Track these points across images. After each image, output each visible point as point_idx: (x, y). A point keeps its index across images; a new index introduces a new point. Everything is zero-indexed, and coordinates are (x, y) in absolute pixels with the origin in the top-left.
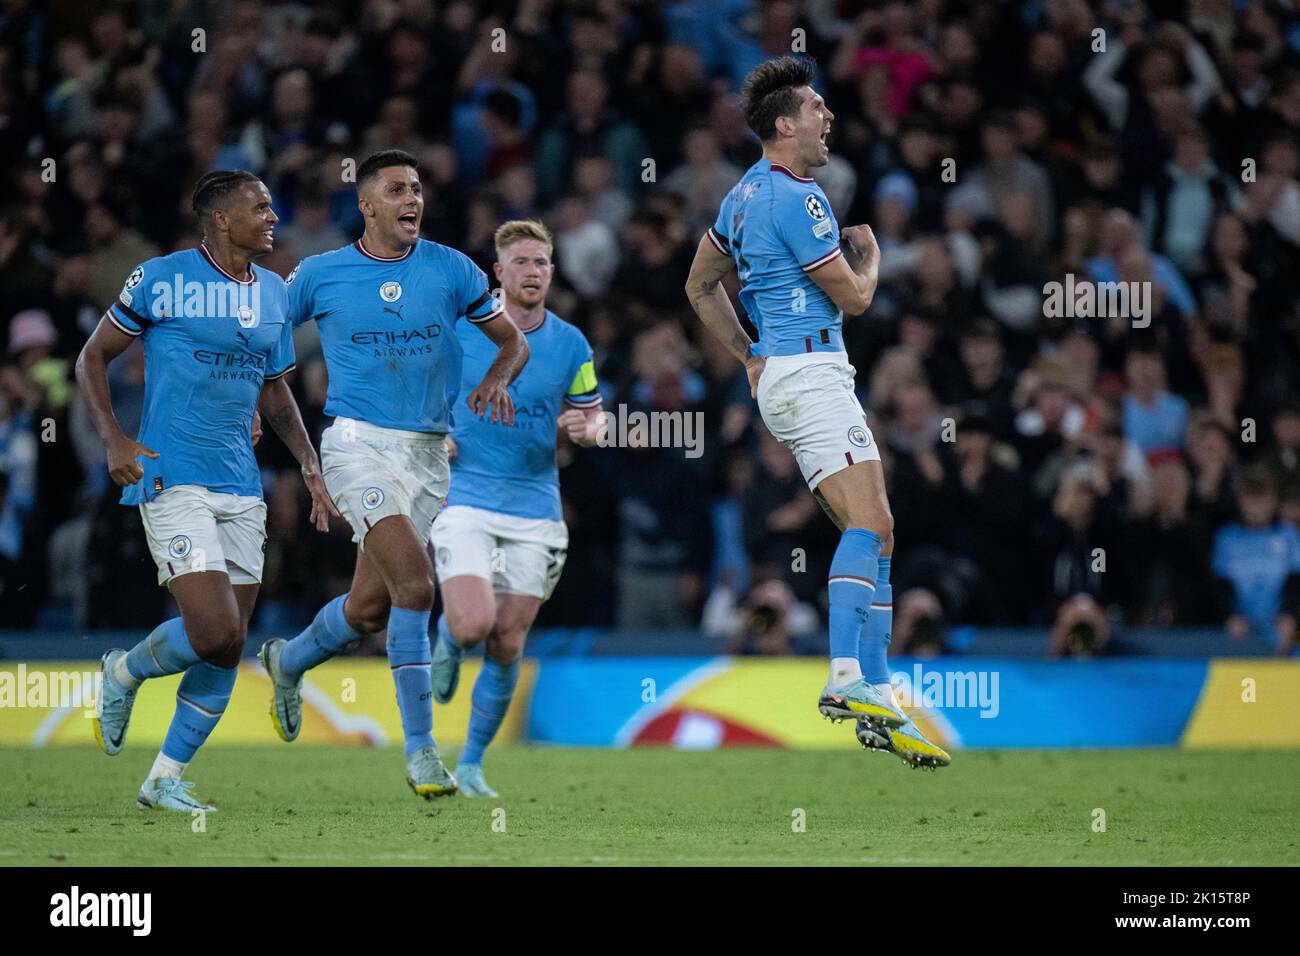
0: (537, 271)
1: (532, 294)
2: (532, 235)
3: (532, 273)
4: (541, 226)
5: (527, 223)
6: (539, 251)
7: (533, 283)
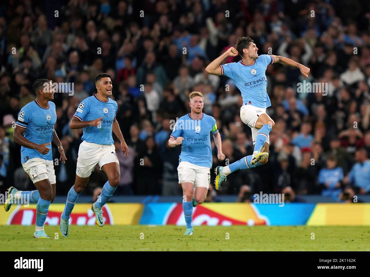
0: (200, 104)
1: (198, 110)
2: (198, 95)
3: (198, 105)
4: (201, 93)
5: (197, 92)
6: (200, 99)
7: (198, 107)
